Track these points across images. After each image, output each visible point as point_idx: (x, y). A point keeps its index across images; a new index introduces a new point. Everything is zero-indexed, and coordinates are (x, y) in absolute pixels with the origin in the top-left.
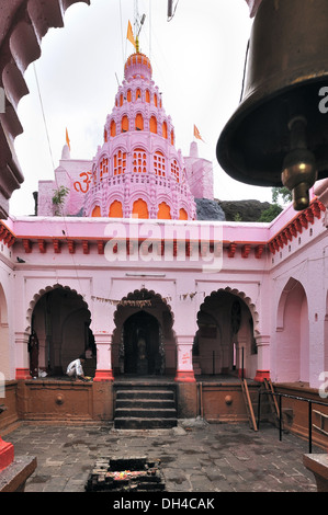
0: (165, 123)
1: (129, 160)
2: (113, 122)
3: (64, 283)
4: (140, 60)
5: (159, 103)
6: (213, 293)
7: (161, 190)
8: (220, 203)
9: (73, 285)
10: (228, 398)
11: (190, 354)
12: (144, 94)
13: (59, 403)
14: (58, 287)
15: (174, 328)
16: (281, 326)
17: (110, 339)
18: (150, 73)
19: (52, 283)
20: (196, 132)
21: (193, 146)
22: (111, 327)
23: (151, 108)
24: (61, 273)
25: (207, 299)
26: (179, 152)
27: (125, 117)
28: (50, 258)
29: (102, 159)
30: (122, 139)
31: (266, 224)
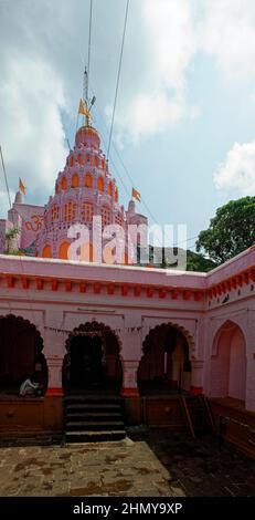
0: (111, 183)
1: (79, 210)
2: (64, 178)
3: (17, 314)
4: (90, 132)
5: (105, 168)
6: (157, 327)
9: (26, 316)
10: (167, 409)
11: (135, 375)
12: (93, 159)
13: (10, 416)
14: (11, 317)
15: (121, 353)
16: (215, 354)
17: (61, 362)
18: (99, 144)
19: (5, 313)
20: (135, 193)
21: (131, 204)
22: (62, 352)
23: (99, 172)
24: (14, 305)
25: (151, 331)
26: (122, 208)
27: (76, 175)
29: (53, 207)
30: (72, 193)
31: (204, 274)
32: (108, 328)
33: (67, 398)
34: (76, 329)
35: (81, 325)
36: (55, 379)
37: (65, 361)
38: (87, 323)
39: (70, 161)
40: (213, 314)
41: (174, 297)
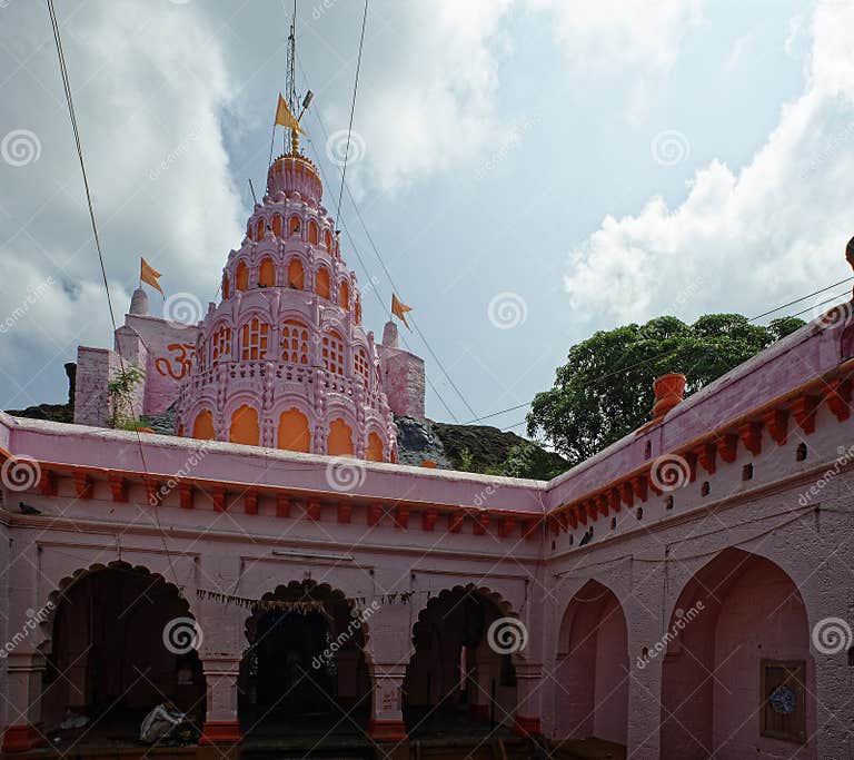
0: (345, 284)
1: (274, 338)
3: (134, 561)
4: (300, 169)
5: (334, 250)
6: (444, 593)
7: (334, 397)
8: (435, 427)
9: (154, 566)
11: (397, 695)
12: (306, 227)
14: (121, 566)
16: (565, 650)
17: (236, 666)
18: (319, 194)
19: (105, 559)
20: (398, 309)
21: (390, 330)
22: (239, 646)
23: (320, 255)
24: (127, 541)
25: (432, 603)
26: (370, 338)
27: (267, 260)
28: (102, 511)
29: (216, 329)
30: (260, 299)
31: (543, 484)
32: (339, 594)
33: (248, 745)
34: (267, 596)
35: (280, 588)
36: (222, 703)
37: (245, 665)
38: (293, 584)
39: (255, 229)
40: (560, 568)
41: (480, 532)
